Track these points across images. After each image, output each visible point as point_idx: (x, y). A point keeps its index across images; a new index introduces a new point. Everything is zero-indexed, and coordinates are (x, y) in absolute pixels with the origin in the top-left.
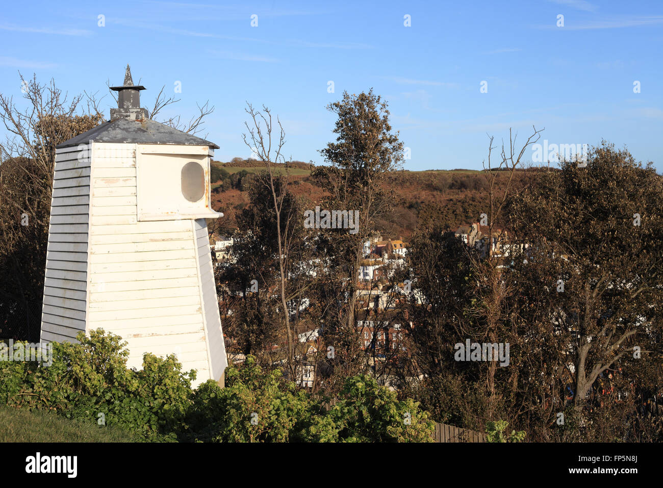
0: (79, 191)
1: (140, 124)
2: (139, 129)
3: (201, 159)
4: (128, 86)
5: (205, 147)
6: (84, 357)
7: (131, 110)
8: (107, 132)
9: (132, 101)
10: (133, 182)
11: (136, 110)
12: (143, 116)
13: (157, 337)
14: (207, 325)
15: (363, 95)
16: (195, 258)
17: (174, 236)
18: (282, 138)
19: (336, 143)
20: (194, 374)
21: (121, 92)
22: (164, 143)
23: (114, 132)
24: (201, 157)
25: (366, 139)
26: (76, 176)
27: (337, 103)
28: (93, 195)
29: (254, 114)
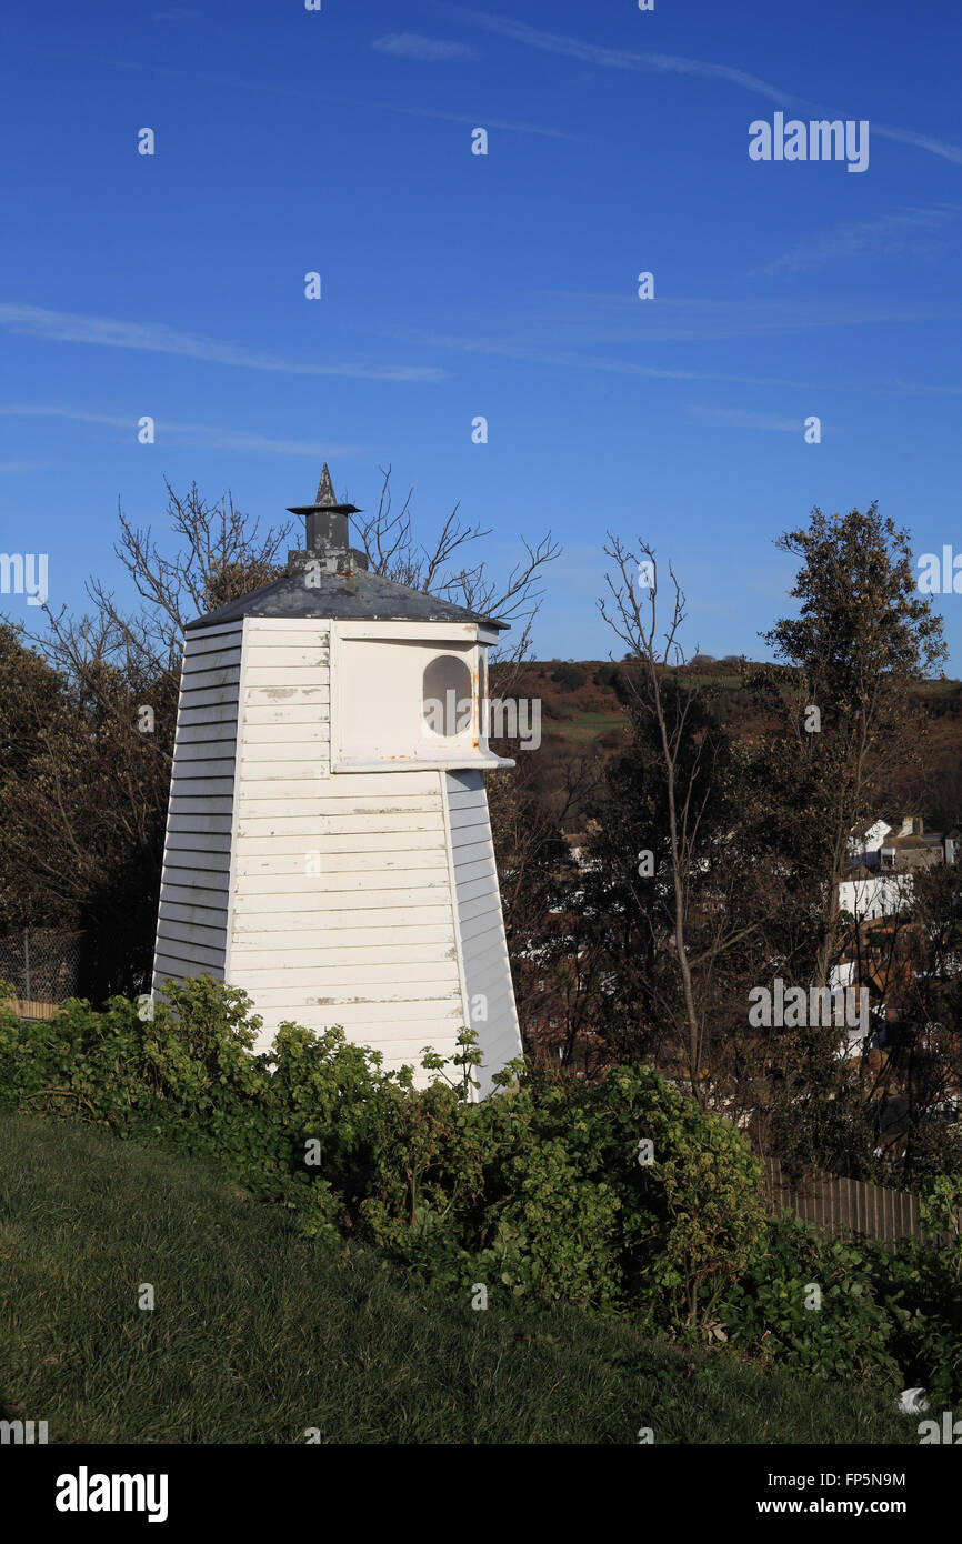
0: (221, 712)
1: (344, 581)
2: (342, 591)
3: (465, 650)
4: (325, 505)
5: (469, 625)
6: (167, 1027)
7: (328, 554)
8: (275, 597)
9: (331, 535)
10: (322, 696)
11: (337, 553)
12: (352, 564)
13: (363, 1004)
14: (467, 983)
15: (855, 515)
16: (444, 847)
17: (401, 803)
18: (678, 609)
19: (797, 617)
20: (408, 1075)
21: (310, 517)
22: (385, 617)
23: (290, 596)
24: (464, 645)
25: (857, 609)
26: (218, 683)
27: (798, 533)
28: (245, 721)
29: (623, 558)
